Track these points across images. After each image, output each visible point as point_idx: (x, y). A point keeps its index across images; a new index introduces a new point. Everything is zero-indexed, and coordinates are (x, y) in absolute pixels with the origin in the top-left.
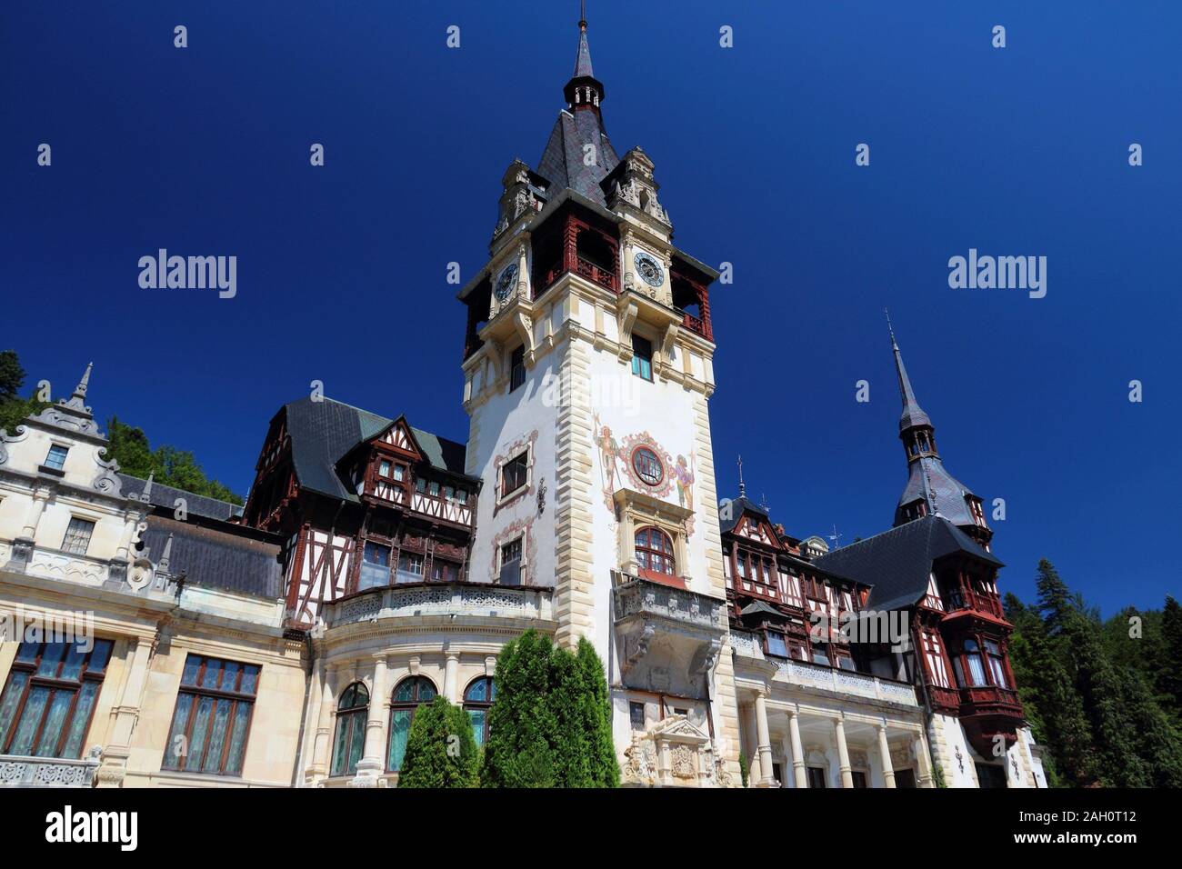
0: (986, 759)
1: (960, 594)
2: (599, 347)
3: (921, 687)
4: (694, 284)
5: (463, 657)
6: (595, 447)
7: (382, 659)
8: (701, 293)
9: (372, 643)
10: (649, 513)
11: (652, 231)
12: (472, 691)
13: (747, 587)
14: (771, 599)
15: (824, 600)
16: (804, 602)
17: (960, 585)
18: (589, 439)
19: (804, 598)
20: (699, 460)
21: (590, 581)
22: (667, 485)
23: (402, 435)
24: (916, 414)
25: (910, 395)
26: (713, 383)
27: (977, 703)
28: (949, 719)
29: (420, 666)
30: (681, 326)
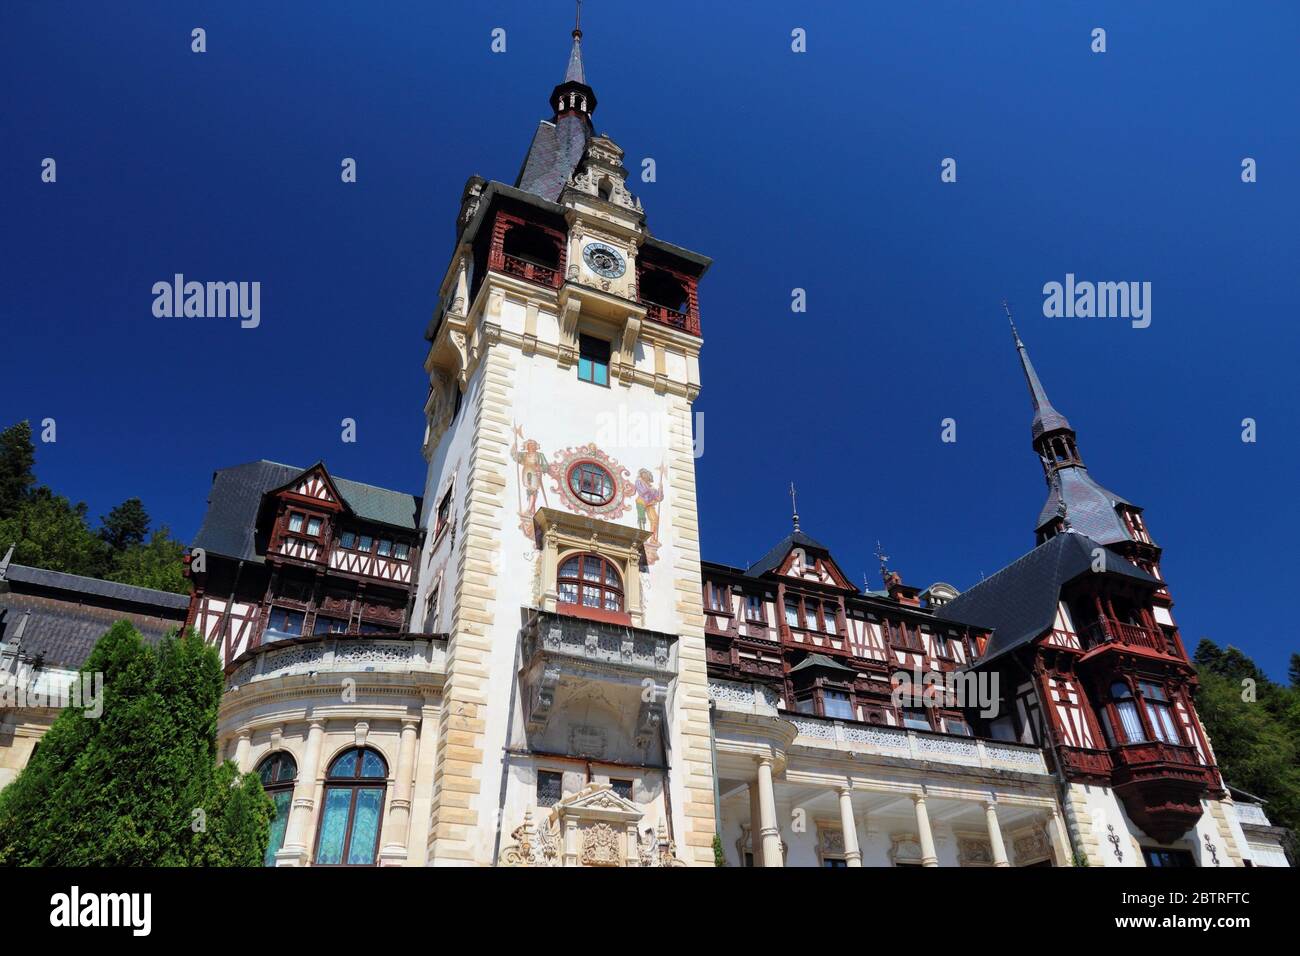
0: (1160, 842)
1: (1099, 625)
2: (530, 351)
3: (1050, 749)
4: (676, 275)
5: (329, 725)
6: (512, 463)
7: (245, 734)
8: (686, 284)
9: (238, 717)
10: (583, 537)
11: (612, 219)
12: (338, 766)
13: (799, 638)
14: (834, 652)
15: (917, 649)
16: (888, 654)
17: (1098, 613)
18: (505, 454)
19: (891, 647)
20: (673, 474)
21: (488, 622)
22: (619, 504)
23: (320, 484)
24: (1050, 418)
25: (1041, 397)
26: (699, 384)
27: (1132, 766)
28: (1096, 790)
29: (283, 739)
30: (646, 318)
